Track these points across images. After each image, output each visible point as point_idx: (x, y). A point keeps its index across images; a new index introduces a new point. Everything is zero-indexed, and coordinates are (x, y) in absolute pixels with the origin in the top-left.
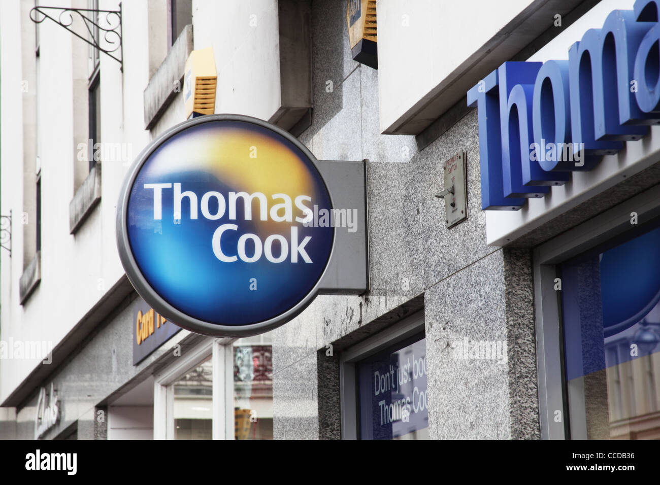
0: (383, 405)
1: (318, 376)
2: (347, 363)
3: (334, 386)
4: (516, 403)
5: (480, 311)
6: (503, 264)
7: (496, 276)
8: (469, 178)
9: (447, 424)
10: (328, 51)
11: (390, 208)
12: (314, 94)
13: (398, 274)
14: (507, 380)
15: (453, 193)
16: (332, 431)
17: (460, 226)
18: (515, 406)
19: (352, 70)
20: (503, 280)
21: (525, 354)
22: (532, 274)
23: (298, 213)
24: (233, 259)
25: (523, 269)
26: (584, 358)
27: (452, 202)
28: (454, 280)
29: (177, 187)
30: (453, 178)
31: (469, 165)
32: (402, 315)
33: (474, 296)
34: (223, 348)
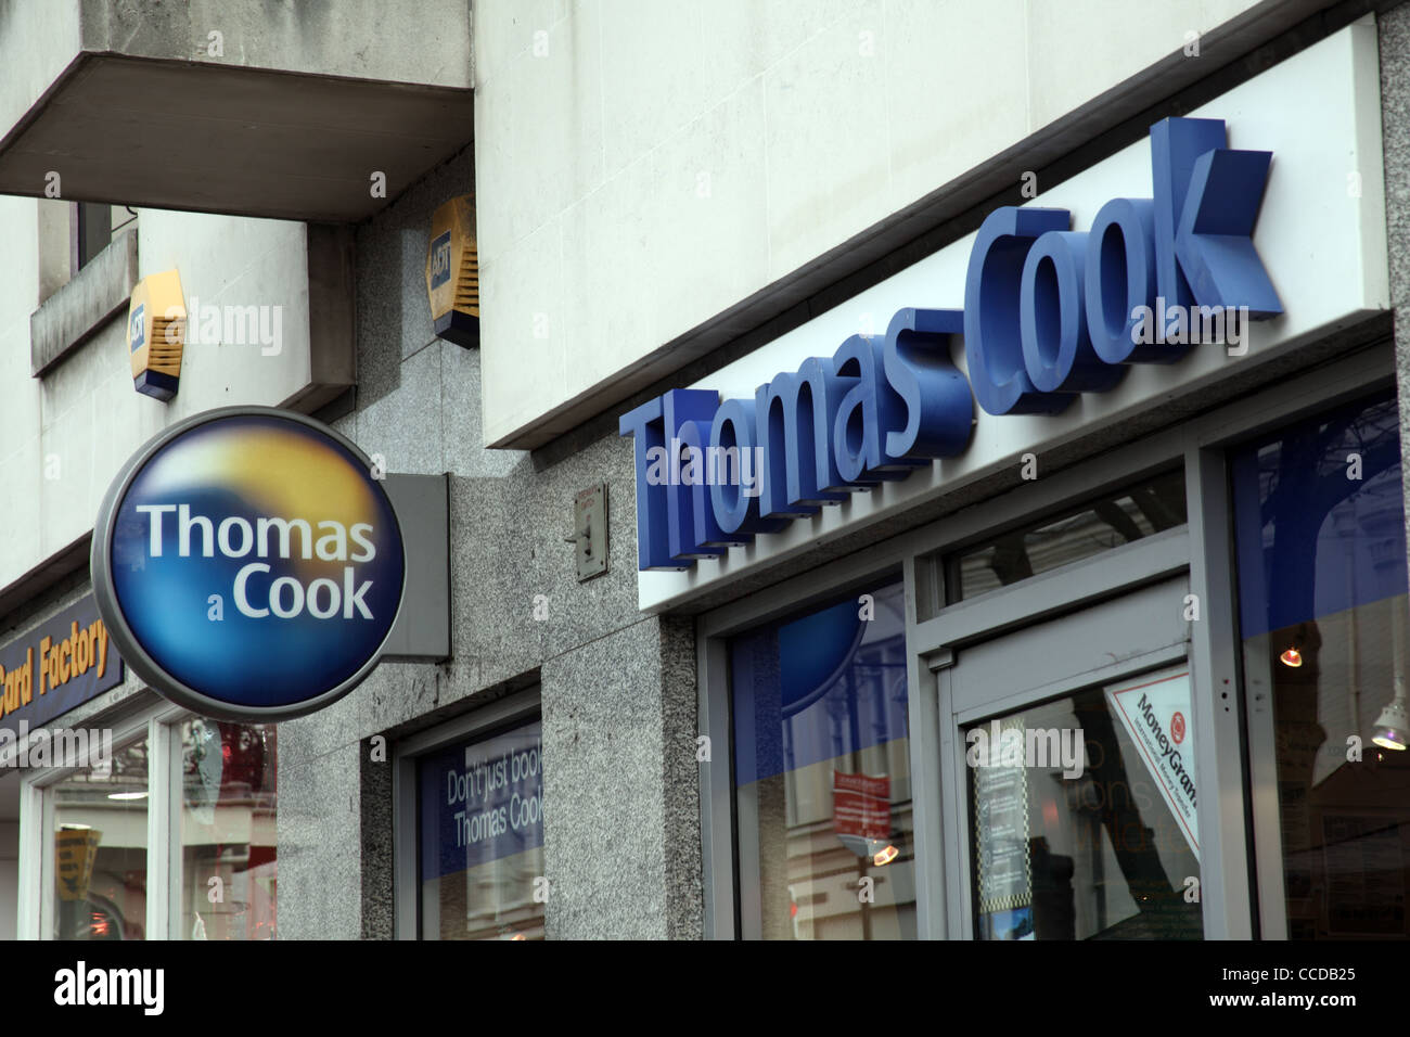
0: (462, 819)
1: (362, 777)
2: (405, 758)
3: (383, 791)
4: (671, 815)
5: (624, 695)
6: (659, 636)
7: (649, 651)
8: (612, 519)
9: (572, 844)
10: (385, 307)
11: (488, 544)
12: (360, 366)
13: (500, 638)
14: (661, 785)
15: (588, 537)
16: (380, 856)
17: (598, 582)
18: (671, 819)
19: (426, 342)
20: (658, 656)
21: (685, 752)
22: (695, 649)
23: (354, 548)
24: (264, 613)
25: (684, 642)
26: (758, 757)
27: (586, 548)
28: (587, 652)
29: (184, 510)
30: (589, 516)
31: (611, 501)
32: (500, 694)
33: (616, 674)
34: (167, 729)
